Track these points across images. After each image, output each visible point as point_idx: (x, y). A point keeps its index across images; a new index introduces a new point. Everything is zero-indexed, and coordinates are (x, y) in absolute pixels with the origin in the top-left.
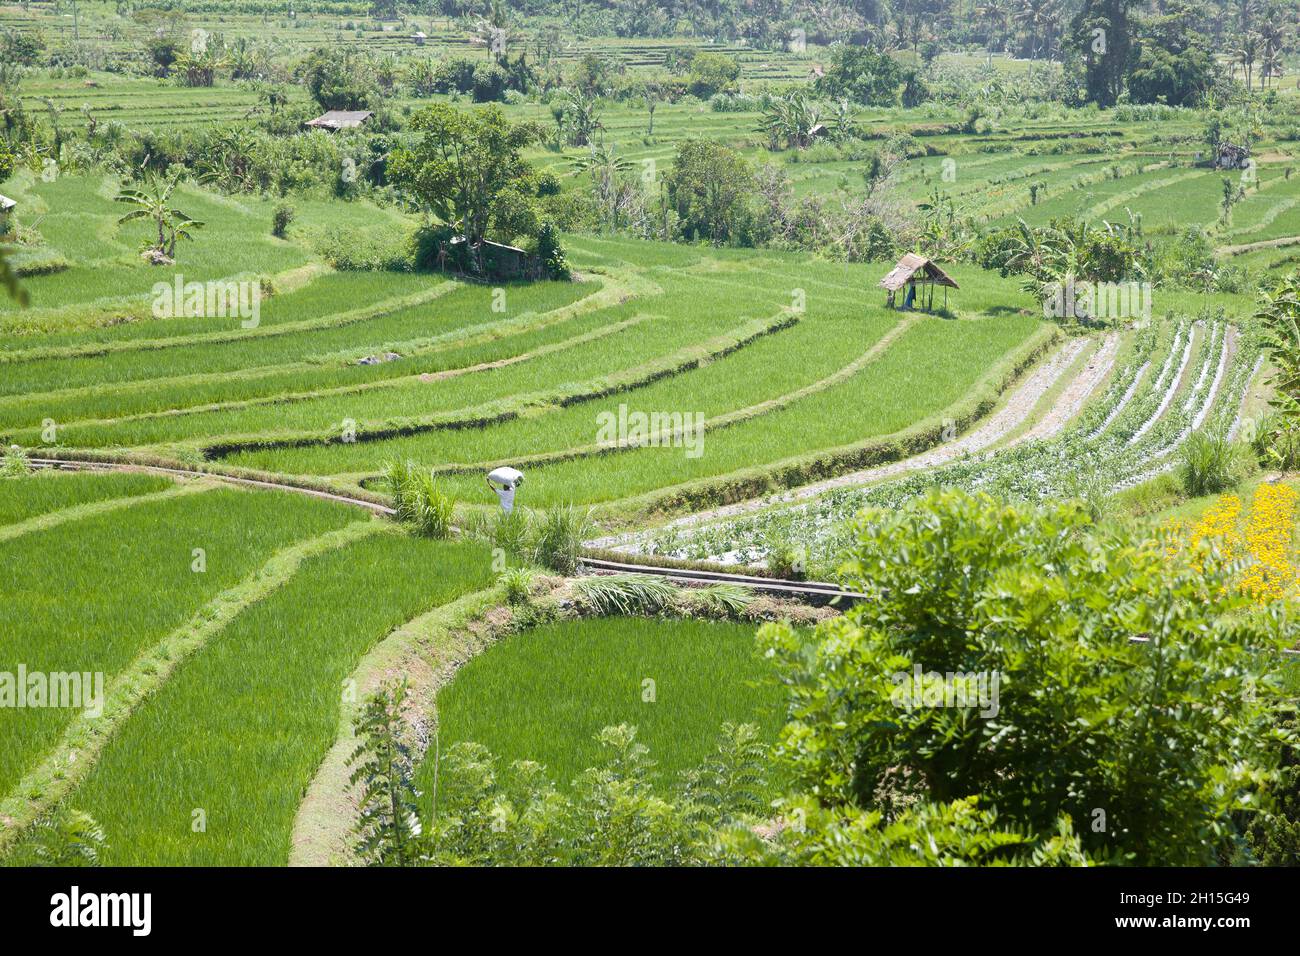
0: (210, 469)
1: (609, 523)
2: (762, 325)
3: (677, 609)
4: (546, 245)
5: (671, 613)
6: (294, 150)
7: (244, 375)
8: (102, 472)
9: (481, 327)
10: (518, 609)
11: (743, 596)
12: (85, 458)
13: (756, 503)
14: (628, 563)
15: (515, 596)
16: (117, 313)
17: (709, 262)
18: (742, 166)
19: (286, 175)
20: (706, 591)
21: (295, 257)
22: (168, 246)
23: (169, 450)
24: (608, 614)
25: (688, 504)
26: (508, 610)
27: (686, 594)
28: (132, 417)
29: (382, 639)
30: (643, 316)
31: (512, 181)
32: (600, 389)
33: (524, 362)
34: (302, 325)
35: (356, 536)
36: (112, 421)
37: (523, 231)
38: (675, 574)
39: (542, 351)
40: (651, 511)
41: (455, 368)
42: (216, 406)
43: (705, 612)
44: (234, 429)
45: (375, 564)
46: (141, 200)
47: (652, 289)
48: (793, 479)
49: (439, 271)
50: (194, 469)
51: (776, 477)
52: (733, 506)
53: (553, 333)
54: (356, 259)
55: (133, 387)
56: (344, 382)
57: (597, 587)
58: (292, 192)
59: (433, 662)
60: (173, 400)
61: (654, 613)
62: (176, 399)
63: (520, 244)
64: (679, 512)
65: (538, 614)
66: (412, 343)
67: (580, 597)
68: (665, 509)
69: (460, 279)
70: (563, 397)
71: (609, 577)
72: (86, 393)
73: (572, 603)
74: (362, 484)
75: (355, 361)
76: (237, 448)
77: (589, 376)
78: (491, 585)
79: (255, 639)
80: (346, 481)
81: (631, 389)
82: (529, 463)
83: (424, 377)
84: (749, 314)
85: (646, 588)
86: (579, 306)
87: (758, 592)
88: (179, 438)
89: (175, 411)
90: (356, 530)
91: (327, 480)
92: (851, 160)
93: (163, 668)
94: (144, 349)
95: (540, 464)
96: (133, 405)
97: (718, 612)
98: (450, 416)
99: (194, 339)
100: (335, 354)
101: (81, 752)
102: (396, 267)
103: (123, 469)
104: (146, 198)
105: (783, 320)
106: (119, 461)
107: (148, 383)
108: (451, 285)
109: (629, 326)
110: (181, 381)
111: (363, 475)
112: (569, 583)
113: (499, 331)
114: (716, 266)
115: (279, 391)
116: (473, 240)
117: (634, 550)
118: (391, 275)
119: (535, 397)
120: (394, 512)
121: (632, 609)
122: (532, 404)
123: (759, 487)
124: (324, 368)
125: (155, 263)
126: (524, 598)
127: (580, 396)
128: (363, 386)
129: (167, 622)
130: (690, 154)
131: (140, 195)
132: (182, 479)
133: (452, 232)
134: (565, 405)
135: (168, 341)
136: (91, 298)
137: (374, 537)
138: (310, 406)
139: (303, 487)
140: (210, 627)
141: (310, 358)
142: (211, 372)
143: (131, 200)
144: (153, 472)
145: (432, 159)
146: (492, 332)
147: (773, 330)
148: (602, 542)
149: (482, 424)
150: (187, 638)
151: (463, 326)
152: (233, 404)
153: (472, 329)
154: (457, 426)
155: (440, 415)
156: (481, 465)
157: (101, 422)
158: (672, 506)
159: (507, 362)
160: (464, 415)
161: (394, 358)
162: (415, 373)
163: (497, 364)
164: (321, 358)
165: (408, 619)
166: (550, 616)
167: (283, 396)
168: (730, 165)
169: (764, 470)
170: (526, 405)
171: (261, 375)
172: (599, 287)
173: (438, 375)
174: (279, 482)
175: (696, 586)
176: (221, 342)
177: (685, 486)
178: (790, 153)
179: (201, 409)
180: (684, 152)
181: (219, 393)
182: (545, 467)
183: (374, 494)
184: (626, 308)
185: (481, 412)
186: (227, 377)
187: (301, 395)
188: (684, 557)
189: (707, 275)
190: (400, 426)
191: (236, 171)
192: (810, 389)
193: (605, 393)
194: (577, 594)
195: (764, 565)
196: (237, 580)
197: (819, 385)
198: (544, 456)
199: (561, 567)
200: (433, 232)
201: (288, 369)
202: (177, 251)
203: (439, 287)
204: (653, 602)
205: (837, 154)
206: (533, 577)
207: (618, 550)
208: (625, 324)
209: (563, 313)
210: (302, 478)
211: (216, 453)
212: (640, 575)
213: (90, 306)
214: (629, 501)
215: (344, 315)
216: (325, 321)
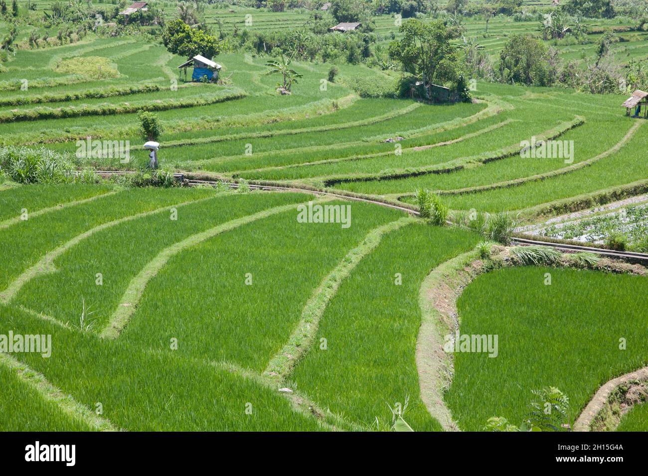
0: (328, 191)
1: (520, 221)
2: (569, 125)
3: (561, 263)
4: (461, 85)
5: (559, 265)
6: (326, 41)
7: (336, 147)
8: (281, 191)
9: (438, 125)
10: (485, 261)
11: (595, 258)
12: (272, 185)
13: (587, 212)
14: (534, 240)
15: (483, 255)
16: (273, 118)
17: (530, 94)
18: (542, 48)
19: (325, 53)
20: (576, 255)
21: (343, 91)
22: (288, 86)
23: (310, 181)
24: (527, 265)
25: (555, 212)
26: (481, 262)
27: (566, 256)
28: (290, 166)
29: (428, 274)
30: (510, 120)
31: (447, 55)
32: (500, 155)
33: (460, 141)
34: (356, 123)
35: (403, 224)
36: (281, 167)
37: (449, 79)
38: (559, 246)
39: (467, 136)
40: (538, 215)
41: (429, 144)
42: (325, 161)
43: (576, 265)
44: (336, 172)
45: (417, 238)
46: (277, 65)
47: (511, 107)
48: (603, 200)
49: (411, 98)
50: (321, 191)
51: (595, 199)
52: (576, 213)
53: (471, 128)
54: (371, 92)
55: (287, 152)
56: (381, 151)
57: (522, 252)
58: (328, 60)
59: (452, 286)
60: (307, 158)
61: (550, 265)
62: (308, 157)
63: (447, 85)
64: (550, 215)
65: (494, 264)
66: (408, 132)
67: (513, 256)
68: (544, 214)
69: (421, 102)
70: (484, 159)
71: (527, 247)
72: (267, 154)
73: (510, 259)
74: (399, 199)
75: (384, 141)
76: (339, 181)
77: (494, 149)
78: (472, 249)
79: (372, 272)
80: (392, 197)
81: (514, 155)
82: (475, 190)
83: (416, 149)
84: (561, 119)
85: (546, 253)
86: (480, 115)
87: (602, 256)
88: (313, 176)
89: (308, 163)
90: (403, 222)
91: (383, 197)
92: (582, 44)
93: (335, 285)
94: (288, 134)
95: (480, 191)
96: (289, 160)
97: (582, 265)
98: (434, 167)
99: (309, 129)
100: (375, 137)
101: (311, 325)
102: (390, 96)
103: (290, 190)
104: (278, 64)
105: (578, 122)
106: (288, 187)
107: (294, 150)
108: (417, 105)
109: (505, 125)
110: (307, 149)
111: (399, 195)
112: (508, 249)
113: (446, 127)
114: (533, 96)
115: (352, 154)
116: (427, 83)
117: (535, 233)
118: (390, 100)
119: (471, 158)
120: (419, 213)
121: (539, 262)
122: (470, 162)
123: (587, 204)
124: (370, 144)
125: (282, 94)
126: (488, 256)
127: (492, 159)
128: (389, 153)
129: (331, 263)
130: (517, 42)
131: (276, 63)
132: (317, 195)
133: (417, 80)
134: (485, 162)
135: (298, 131)
136: (261, 110)
137: (411, 225)
138: (367, 162)
139: (372, 200)
140: (351, 266)
141: (364, 139)
142: (320, 145)
143: (273, 65)
144: (304, 191)
145: (409, 46)
146: (443, 127)
147: (574, 127)
148: (519, 230)
149: (448, 171)
150: (341, 271)
151: (430, 124)
152: (332, 160)
153: (434, 126)
154: (437, 172)
155: (429, 167)
156: (453, 191)
157: (276, 168)
158: (547, 212)
159: (453, 141)
160: (440, 167)
161: (401, 139)
162: (411, 147)
163: (448, 143)
164: (368, 139)
165: (438, 265)
166: (500, 265)
167: (354, 157)
168: (536, 47)
169: (590, 196)
170: (467, 163)
171: (343, 147)
172: (486, 106)
173: (422, 148)
174: (361, 197)
175: (571, 252)
176: (321, 131)
177: (553, 203)
178: (553, 41)
179: (319, 162)
180: (513, 41)
181: (325, 155)
182: (483, 192)
183: (406, 204)
184: (501, 116)
185: (448, 165)
186: (328, 148)
187: (362, 157)
188: (560, 238)
189: (530, 100)
190: (412, 172)
191: (299, 51)
192: (601, 156)
193: (502, 157)
194: (511, 255)
195: (602, 242)
196: (357, 244)
197: (604, 154)
198: (482, 187)
199: (503, 241)
200: (408, 80)
201: (354, 144)
202: (291, 88)
203: (412, 106)
204: (549, 260)
205: (576, 42)
206: (491, 246)
207: (527, 233)
208: (503, 124)
209: (473, 118)
210: (372, 196)
211: (330, 183)
212: (542, 246)
213: (261, 114)
214: (527, 210)
215: (374, 119)
216: (366, 121)
